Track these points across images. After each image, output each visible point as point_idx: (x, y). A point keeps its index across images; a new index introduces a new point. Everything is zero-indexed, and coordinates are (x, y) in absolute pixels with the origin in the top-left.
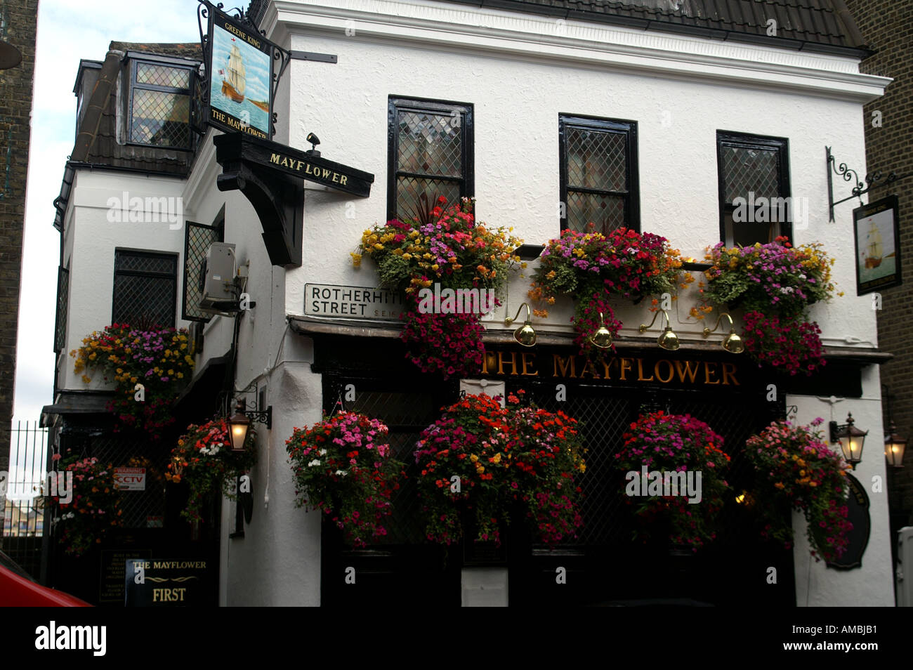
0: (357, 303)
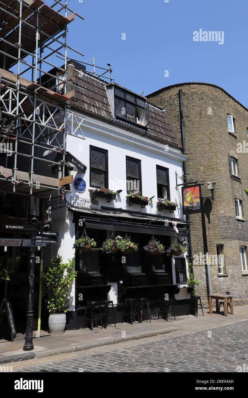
0: (83, 203)
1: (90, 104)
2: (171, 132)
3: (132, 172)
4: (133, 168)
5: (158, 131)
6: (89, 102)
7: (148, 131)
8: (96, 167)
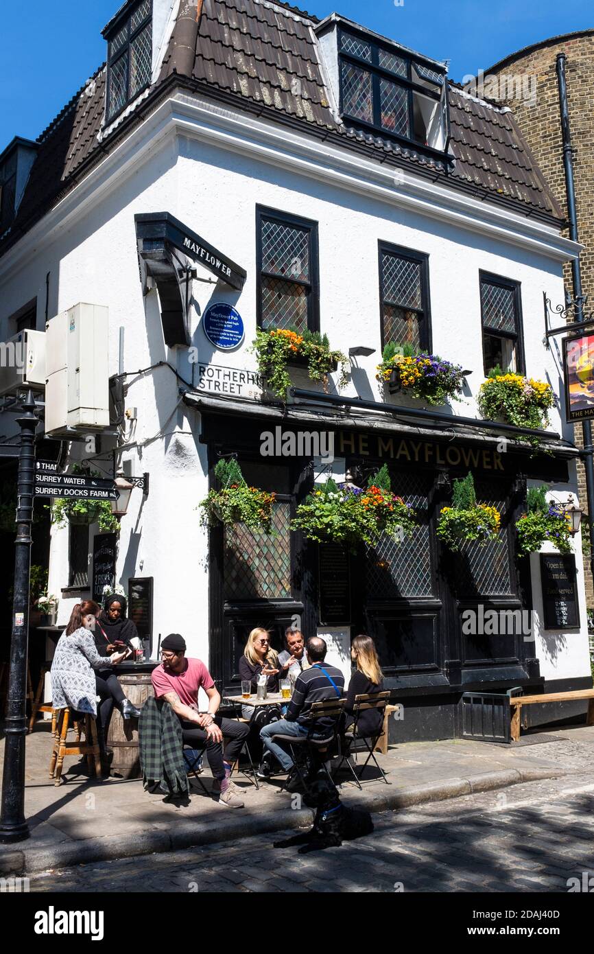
0: (235, 383)
1: (258, 78)
2: (528, 173)
3: (399, 290)
4: (401, 277)
5: (486, 167)
6: (254, 73)
7: (452, 166)
8: (278, 273)
